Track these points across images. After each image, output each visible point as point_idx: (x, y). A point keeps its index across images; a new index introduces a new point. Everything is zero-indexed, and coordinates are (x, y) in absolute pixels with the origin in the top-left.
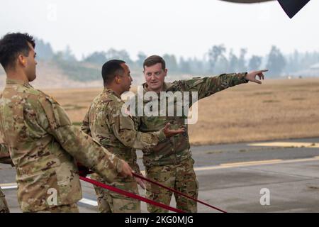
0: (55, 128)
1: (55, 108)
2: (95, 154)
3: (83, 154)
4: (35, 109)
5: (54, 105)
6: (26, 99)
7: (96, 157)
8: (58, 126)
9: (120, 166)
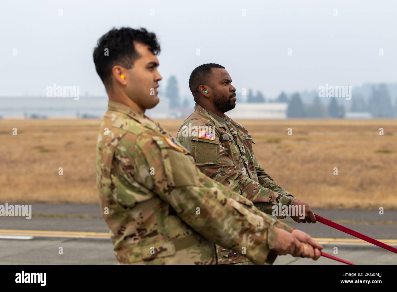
0: (165, 191)
1: (166, 156)
2: (235, 229)
3: (215, 230)
4: (133, 157)
5: (164, 152)
6: (119, 139)
7: (236, 233)
8: (170, 188)
9: (272, 239)
